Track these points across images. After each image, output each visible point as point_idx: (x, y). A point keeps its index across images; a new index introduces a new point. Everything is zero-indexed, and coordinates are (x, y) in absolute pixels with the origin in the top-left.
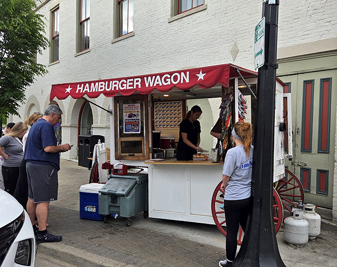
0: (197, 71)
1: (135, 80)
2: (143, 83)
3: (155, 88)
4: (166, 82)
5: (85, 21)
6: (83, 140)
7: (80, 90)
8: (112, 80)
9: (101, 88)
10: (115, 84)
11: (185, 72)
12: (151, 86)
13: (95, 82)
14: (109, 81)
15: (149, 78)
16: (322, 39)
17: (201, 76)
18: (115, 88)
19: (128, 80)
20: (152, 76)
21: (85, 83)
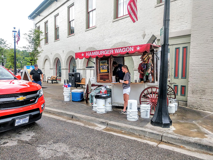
0: (137, 46)
1: (111, 50)
2: (114, 51)
3: (119, 53)
4: (124, 51)
5: (71, 21)
6: (71, 75)
7: (87, 55)
8: (101, 50)
9: (97, 54)
10: (102, 52)
11: (132, 47)
12: (118, 52)
13: (94, 51)
14: (100, 51)
15: (117, 49)
16: (183, 30)
17: (138, 48)
18: (102, 53)
19: (108, 51)
20: (118, 49)
21: (89, 52)
